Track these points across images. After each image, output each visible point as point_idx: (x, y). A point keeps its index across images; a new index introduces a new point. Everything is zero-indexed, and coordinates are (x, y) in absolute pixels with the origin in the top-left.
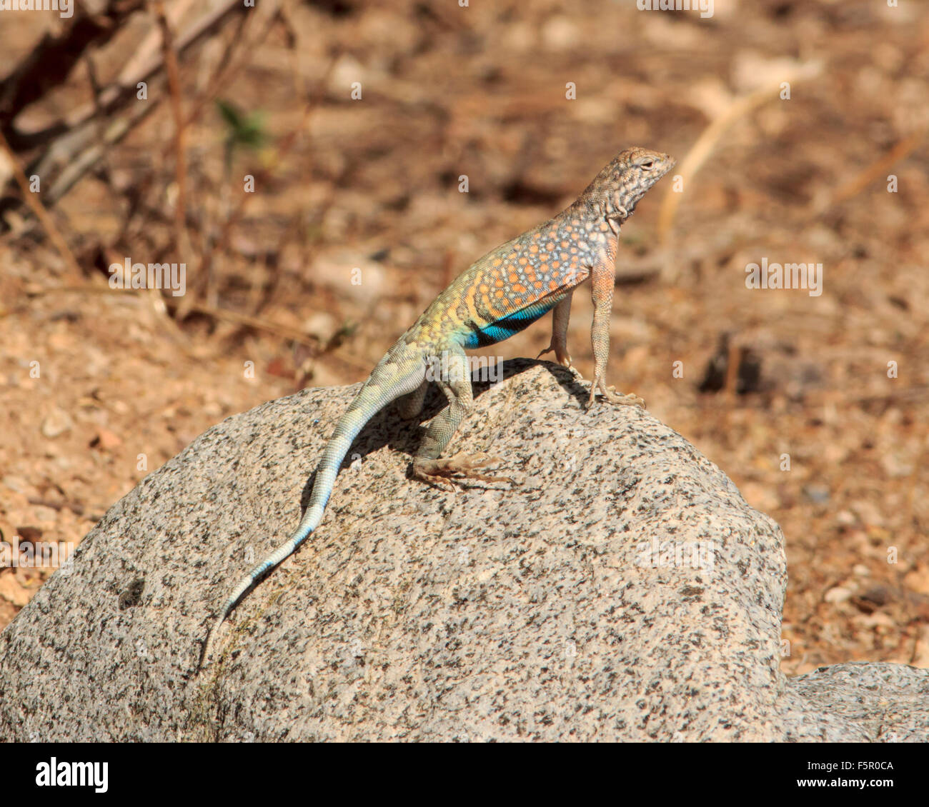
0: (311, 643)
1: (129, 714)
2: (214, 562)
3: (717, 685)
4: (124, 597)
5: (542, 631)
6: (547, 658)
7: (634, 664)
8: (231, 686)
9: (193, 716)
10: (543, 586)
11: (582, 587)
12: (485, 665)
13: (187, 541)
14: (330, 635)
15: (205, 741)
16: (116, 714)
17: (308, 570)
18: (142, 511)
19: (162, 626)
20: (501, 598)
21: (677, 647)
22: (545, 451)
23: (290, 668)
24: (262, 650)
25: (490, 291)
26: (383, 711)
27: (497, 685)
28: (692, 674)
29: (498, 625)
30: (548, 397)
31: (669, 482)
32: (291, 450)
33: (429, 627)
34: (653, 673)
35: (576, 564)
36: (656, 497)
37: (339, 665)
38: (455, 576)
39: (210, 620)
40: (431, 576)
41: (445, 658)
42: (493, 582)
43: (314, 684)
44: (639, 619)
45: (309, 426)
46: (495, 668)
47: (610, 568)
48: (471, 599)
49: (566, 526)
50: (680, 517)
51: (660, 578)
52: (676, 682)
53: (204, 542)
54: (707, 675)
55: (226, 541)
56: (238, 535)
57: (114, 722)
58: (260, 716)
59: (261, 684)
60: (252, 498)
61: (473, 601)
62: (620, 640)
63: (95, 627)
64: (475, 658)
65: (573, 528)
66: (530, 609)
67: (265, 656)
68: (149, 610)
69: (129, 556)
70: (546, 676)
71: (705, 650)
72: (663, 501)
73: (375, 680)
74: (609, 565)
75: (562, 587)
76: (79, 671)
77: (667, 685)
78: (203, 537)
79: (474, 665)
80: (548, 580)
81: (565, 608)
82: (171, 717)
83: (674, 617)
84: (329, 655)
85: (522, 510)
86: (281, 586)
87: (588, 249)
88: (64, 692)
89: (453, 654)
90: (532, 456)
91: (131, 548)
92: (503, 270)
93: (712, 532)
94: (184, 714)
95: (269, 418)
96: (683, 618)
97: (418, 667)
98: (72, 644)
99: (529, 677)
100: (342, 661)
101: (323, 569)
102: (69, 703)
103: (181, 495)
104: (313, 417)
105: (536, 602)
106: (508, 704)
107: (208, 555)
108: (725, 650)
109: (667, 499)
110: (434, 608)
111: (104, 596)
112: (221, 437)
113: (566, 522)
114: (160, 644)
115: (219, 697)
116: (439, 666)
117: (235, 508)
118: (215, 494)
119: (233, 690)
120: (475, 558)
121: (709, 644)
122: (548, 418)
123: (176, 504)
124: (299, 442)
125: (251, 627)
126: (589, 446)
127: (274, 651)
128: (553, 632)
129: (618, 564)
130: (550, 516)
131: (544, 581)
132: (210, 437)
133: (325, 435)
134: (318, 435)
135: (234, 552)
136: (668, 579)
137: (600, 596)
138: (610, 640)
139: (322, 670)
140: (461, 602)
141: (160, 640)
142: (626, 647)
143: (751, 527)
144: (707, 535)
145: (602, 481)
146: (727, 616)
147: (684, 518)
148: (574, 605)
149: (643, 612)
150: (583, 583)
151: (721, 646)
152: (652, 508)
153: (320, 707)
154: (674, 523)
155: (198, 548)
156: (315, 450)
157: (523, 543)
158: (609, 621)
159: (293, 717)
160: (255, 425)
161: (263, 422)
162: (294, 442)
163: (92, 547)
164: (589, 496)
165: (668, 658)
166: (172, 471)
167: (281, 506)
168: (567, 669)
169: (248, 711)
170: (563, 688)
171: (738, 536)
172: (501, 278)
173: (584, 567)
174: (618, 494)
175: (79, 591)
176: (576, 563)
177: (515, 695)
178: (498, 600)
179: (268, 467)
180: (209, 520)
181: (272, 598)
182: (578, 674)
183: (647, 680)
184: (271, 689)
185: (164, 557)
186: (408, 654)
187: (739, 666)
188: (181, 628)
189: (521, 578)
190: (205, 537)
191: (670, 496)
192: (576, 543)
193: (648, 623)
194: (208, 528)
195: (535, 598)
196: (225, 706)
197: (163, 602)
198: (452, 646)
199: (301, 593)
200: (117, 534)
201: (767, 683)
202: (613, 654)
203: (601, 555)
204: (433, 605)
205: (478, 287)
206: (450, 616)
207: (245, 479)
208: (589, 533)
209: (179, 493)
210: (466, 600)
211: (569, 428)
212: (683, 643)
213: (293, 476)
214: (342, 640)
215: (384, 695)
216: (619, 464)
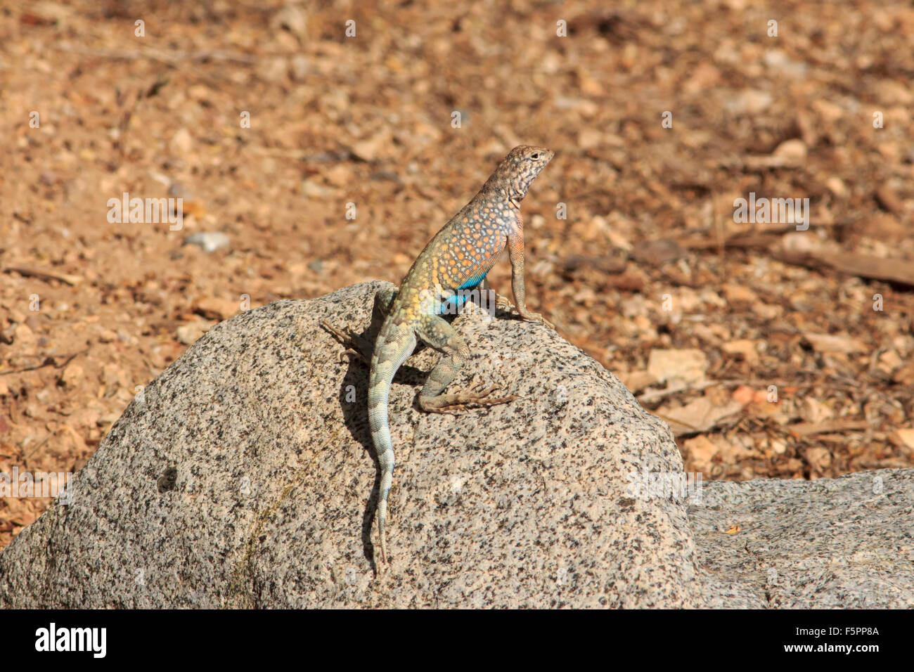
0: (325, 536)
1: (178, 580)
2: (231, 457)
3: (660, 586)
4: (161, 482)
5: (512, 535)
6: (521, 559)
7: (592, 567)
8: (262, 565)
9: (233, 586)
10: (507, 495)
11: (538, 496)
12: (472, 563)
13: (206, 436)
14: (340, 530)
15: (245, 608)
16: (167, 579)
17: (311, 469)
18: (164, 408)
19: (198, 511)
20: (475, 504)
21: (623, 552)
22: (484, 371)
23: (312, 557)
24: (284, 538)
25: (447, 270)
26: (394, 599)
27: (485, 582)
28: (639, 575)
29: (476, 528)
30: (475, 320)
31: (590, 404)
32: (277, 361)
33: (420, 527)
34: (608, 575)
35: (530, 477)
36: (583, 418)
37: (351, 556)
38: (434, 483)
39: (237, 508)
40: (414, 481)
41: (438, 554)
42: (466, 489)
43: (334, 571)
44: (588, 526)
45: (287, 340)
46: (481, 566)
47: (558, 480)
48: (450, 504)
49: (514, 441)
50: (605, 435)
51: (599, 490)
52: (627, 582)
53: (219, 438)
54: (651, 577)
55: (238, 439)
56: (247, 434)
57: (166, 585)
58: (292, 594)
59: (289, 568)
60: (253, 403)
61: (452, 505)
62: (577, 544)
63: (140, 505)
64: (463, 556)
65: (521, 443)
66: (499, 514)
67: (288, 543)
68: (184, 495)
69: (160, 446)
70: (523, 575)
71: (645, 554)
72: (589, 420)
73: (383, 571)
74: (556, 477)
75: (522, 496)
76: (132, 541)
77: (620, 584)
78: (218, 434)
79: (463, 562)
80: (509, 490)
81: (527, 514)
82: (214, 585)
83: (616, 525)
84: (343, 547)
85: (476, 424)
86: (290, 482)
87: (503, 224)
88: (121, 557)
89: (444, 552)
90: (474, 375)
91: (159, 439)
92: (451, 252)
93: (631, 447)
94: (224, 583)
95: (253, 330)
96: (623, 526)
97: (416, 561)
98: (122, 517)
99: (509, 575)
100: (353, 552)
101: (323, 469)
102: (126, 566)
103: (194, 396)
104: (289, 332)
105: (502, 508)
106: (496, 598)
107: (225, 450)
108: (660, 553)
109: (591, 419)
110: (422, 511)
111: (144, 479)
112: (217, 345)
113: (514, 438)
114: (198, 526)
115: (254, 574)
116: (434, 562)
117: (241, 410)
118: (221, 396)
119: (265, 569)
120: (447, 468)
121: (647, 548)
122: (480, 340)
123: (191, 403)
124: (282, 353)
125: (272, 515)
126: (519, 369)
127: (295, 539)
128: (522, 536)
129: (564, 478)
130: (500, 432)
131: (506, 490)
132: (209, 345)
133: (302, 348)
134: (297, 348)
135: (247, 449)
136: (605, 492)
137: (554, 505)
138: (569, 544)
139: (338, 559)
140: (442, 507)
141: (197, 522)
142: (582, 550)
143: (656, 437)
144: (628, 451)
145: (536, 400)
146: (656, 522)
147: (608, 436)
148: (534, 513)
149: (591, 521)
150: (538, 492)
151: (656, 549)
152: (581, 426)
153: (342, 592)
154: (601, 441)
155: (215, 443)
156: (296, 361)
157: (484, 455)
158: (565, 527)
159: (320, 599)
160: (243, 336)
161: (249, 334)
162: (278, 353)
163: (126, 435)
164: (529, 415)
165: (618, 562)
166: (183, 374)
167: (278, 411)
168: (539, 569)
169: (281, 589)
170: (538, 585)
171: (648, 447)
172: (452, 258)
173: (536, 478)
174: (552, 413)
175: (122, 472)
176: (529, 475)
177: (501, 591)
178: (472, 506)
179: (261, 375)
180: (221, 419)
181: (285, 492)
182: (548, 574)
183: (604, 580)
184: (298, 573)
185: (189, 450)
186: (405, 549)
187: (672, 566)
188: (214, 514)
189: (487, 487)
190: (220, 434)
191: (593, 416)
192: (527, 457)
193: (597, 530)
194: (221, 426)
195: (502, 505)
196: (260, 582)
197: (194, 489)
198: (441, 544)
199: (309, 490)
200: (146, 426)
201: (693, 576)
202: (573, 557)
203: (548, 469)
204: (420, 508)
205: (438, 269)
206: (436, 518)
207: (244, 385)
208: (536, 449)
209: (192, 394)
210: (446, 504)
211: (500, 351)
212: (628, 549)
213: (283, 385)
214: (350, 534)
215: (393, 584)
216: (547, 386)
